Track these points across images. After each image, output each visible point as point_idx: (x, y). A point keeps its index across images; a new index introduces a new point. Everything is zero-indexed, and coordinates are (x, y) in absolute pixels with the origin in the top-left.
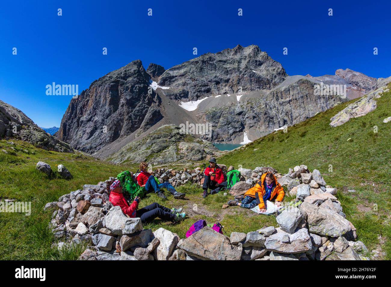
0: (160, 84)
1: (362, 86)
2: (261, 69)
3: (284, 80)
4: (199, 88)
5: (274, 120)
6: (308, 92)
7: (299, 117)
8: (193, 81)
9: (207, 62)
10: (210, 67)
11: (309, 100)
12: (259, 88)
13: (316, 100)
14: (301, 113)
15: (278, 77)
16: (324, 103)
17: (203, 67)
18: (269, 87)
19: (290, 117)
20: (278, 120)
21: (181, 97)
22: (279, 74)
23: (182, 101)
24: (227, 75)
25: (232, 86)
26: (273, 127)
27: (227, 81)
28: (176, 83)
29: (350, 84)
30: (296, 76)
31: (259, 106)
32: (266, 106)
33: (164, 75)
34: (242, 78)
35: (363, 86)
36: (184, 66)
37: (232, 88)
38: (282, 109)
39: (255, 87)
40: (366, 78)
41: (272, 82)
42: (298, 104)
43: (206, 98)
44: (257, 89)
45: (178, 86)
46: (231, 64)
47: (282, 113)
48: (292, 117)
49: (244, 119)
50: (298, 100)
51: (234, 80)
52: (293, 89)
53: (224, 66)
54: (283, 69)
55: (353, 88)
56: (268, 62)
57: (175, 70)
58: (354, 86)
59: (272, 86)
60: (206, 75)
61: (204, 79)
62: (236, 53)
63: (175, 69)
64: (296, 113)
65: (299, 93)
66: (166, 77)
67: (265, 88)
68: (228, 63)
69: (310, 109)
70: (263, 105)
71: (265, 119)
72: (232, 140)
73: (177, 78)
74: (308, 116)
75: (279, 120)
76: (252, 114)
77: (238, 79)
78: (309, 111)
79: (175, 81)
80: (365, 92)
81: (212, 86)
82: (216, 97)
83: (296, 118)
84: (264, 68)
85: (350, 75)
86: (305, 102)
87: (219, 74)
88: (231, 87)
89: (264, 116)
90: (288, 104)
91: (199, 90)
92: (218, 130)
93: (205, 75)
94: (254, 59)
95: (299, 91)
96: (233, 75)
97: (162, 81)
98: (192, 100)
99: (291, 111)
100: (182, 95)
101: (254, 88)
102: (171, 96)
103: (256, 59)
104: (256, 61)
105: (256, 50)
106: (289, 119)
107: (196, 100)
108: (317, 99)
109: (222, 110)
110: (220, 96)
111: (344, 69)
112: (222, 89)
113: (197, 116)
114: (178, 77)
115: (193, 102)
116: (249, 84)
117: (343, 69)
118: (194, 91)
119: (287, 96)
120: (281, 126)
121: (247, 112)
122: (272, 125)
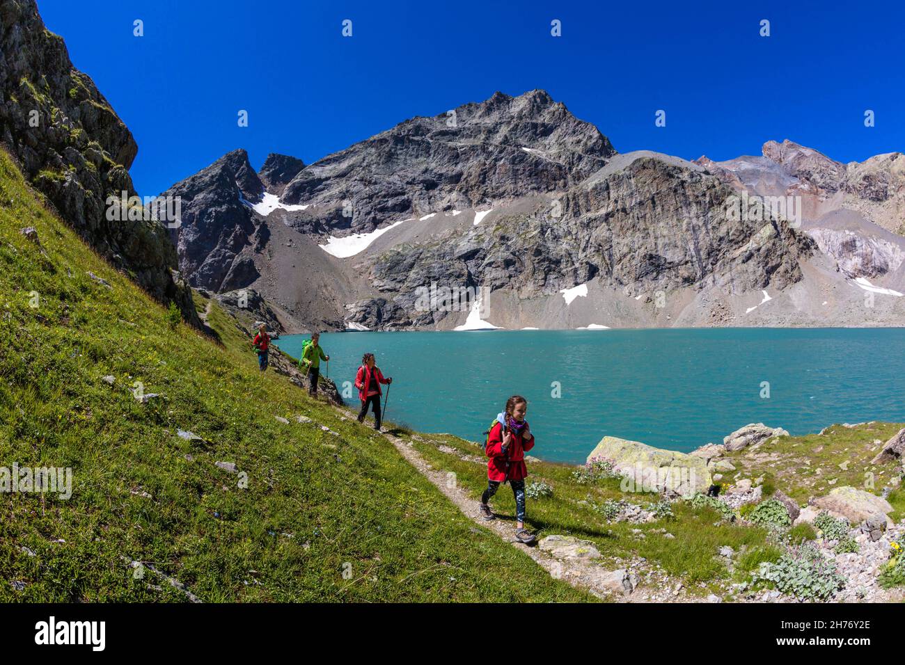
0: (285, 199)
1: (819, 180)
2: (547, 142)
3: (603, 164)
4: (379, 202)
5: (562, 267)
6: (655, 189)
7: (629, 257)
8: (365, 185)
9: (408, 139)
10: (413, 149)
11: (659, 209)
12: (538, 189)
13: (677, 210)
14: (636, 246)
15: (586, 159)
16: (698, 217)
17: (395, 151)
18: (565, 186)
19: (607, 257)
20: (573, 267)
21: (332, 227)
22: (591, 151)
23: (334, 236)
24: (456, 164)
25: (467, 191)
26: (559, 285)
27: (456, 178)
28: (326, 193)
29: (796, 176)
30: (633, 152)
31: (523, 234)
32: (543, 232)
33: (298, 179)
34: (491, 168)
35: (821, 182)
36: (352, 152)
37: (466, 196)
38: (587, 238)
39: (526, 186)
40: (826, 163)
41: (570, 172)
42: (630, 221)
43: (398, 223)
44: (530, 193)
45: (329, 201)
46: (471, 136)
47: (586, 247)
48: (610, 256)
49: (481, 269)
50: (628, 211)
51: (471, 176)
52: (617, 184)
53: (450, 144)
54: (601, 137)
55: (802, 186)
56: (565, 125)
57: (329, 164)
58: (803, 183)
59: (570, 183)
60: (402, 169)
61: (394, 179)
62: (489, 110)
63: (328, 162)
64: (622, 245)
65: (632, 194)
66: (302, 183)
67: (554, 189)
68: (463, 136)
69: (659, 233)
70: (535, 230)
71: (536, 266)
72: (436, 322)
73: (328, 182)
74: (654, 253)
75: (577, 265)
76: (502, 254)
77: (482, 170)
78: (656, 238)
79: (323, 189)
80: (827, 198)
81: (414, 194)
82: (421, 219)
83: (620, 260)
84: (554, 141)
85: (793, 155)
86: (648, 216)
87: (436, 165)
88: (463, 193)
89: (533, 258)
90: (604, 224)
91: (379, 206)
92: (401, 297)
93: (398, 169)
94: (528, 120)
95: (634, 188)
96: (469, 164)
97: (291, 193)
98: (359, 230)
99: (609, 240)
100: (334, 221)
101: (524, 190)
102: (303, 226)
103: (534, 121)
104: (535, 126)
105: (538, 100)
106: (605, 261)
107: (371, 231)
108: (681, 207)
109: (421, 250)
110: (433, 215)
111: (780, 141)
112: (442, 198)
113: (356, 267)
114: (332, 179)
115: (362, 235)
116: (510, 181)
117: (777, 141)
118: (368, 208)
119: (602, 202)
120: (579, 281)
121: (488, 252)
122: (557, 280)
